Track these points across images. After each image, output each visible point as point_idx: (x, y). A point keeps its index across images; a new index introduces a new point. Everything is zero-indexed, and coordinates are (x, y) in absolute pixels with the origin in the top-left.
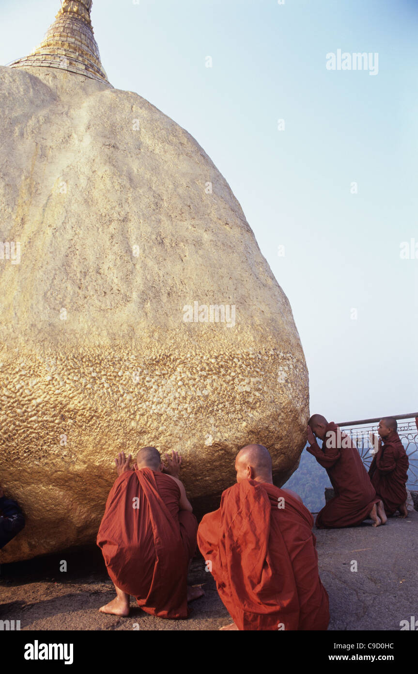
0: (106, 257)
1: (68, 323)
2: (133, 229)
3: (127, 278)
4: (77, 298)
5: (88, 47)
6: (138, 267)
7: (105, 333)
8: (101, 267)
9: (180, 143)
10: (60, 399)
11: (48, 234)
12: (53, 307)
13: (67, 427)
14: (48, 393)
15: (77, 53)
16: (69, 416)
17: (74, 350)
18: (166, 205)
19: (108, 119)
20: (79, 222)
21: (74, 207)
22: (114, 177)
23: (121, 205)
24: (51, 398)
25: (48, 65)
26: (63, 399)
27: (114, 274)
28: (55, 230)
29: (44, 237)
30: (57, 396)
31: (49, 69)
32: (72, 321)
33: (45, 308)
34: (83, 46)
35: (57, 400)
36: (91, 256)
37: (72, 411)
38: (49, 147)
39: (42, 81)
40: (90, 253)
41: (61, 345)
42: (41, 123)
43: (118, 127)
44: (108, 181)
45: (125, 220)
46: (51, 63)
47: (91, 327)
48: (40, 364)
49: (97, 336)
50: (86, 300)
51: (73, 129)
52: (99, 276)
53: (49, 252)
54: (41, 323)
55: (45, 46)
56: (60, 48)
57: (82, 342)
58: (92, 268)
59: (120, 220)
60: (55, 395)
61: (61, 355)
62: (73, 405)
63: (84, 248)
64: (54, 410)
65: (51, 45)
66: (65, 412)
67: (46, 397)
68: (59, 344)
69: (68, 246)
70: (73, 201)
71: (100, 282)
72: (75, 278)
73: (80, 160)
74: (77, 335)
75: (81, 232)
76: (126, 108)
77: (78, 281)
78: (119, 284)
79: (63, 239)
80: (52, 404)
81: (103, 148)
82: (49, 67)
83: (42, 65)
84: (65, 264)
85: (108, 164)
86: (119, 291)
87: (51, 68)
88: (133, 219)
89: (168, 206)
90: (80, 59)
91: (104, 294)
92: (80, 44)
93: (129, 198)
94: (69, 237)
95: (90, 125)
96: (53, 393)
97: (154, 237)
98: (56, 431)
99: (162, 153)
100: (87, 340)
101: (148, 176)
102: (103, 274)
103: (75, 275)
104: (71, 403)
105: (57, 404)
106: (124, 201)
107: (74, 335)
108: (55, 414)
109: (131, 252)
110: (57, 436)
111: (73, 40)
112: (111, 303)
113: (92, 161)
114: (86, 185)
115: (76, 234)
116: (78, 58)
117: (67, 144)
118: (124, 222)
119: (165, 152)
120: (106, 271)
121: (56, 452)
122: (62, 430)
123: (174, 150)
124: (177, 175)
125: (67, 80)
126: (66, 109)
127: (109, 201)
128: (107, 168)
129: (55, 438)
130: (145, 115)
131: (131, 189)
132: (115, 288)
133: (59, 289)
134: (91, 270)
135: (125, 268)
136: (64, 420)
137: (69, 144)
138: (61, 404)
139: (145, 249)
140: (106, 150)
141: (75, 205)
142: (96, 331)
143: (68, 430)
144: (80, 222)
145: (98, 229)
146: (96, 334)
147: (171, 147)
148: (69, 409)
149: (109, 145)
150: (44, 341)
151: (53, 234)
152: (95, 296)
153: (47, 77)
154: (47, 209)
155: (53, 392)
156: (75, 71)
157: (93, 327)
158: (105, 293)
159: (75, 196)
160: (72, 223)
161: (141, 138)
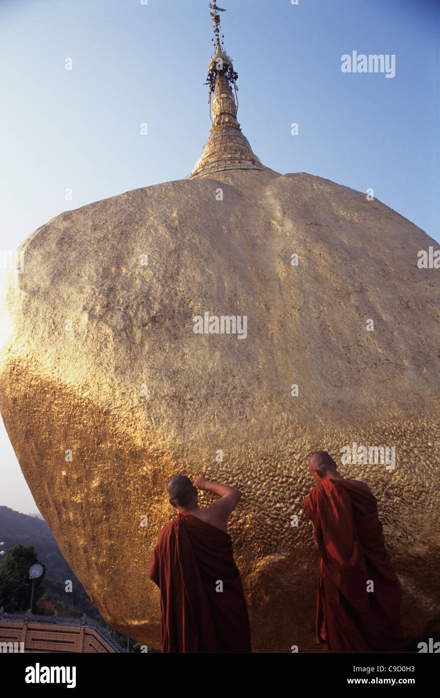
0: (360, 329)
1: (354, 398)
2: (374, 298)
3: (390, 347)
4: (351, 372)
5: (244, 146)
6: (396, 334)
7: (395, 404)
8: (359, 340)
9: (373, 208)
10: (379, 476)
11: (295, 315)
12: (333, 384)
13: (395, 505)
14: (365, 471)
15: (239, 153)
16: (394, 493)
17: (371, 425)
18: (392, 269)
19: (298, 201)
20: (318, 300)
21: (307, 286)
22: (332, 252)
23: (351, 277)
24: (370, 475)
25: (223, 169)
26: (383, 476)
27: (375, 344)
28: (301, 311)
29: (293, 318)
30: (375, 473)
31: (226, 172)
32: (357, 396)
33: (327, 387)
34: (240, 146)
35: (377, 477)
36: (346, 330)
37: (396, 487)
38: (255, 237)
39: (223, 182)
40: (343, 328)
41: (358, 421)
42: (240, 218)
43: (310, 206)
44: (327, 257)
45: (362, 290)
46: (225, 167)
47: (378, 399)
48: (347, 442)
49: (388, 408)
50: (361, 374)
51: (269, 216)
52: (362, 349)
53: (305, 333)
54: (330, 401)
55: (210, 155)
56: (224, 153)
57: (376, 416)
58: (351, 341)
59: (357, 292)
60: (373, 472)
61: (362, 431)
62: (396, 481)
63: (335, 324)
64: (377, 488)
65: (215, 152)
66: (388, 489)
67: (364, 475)
68: (355, 420)
69: (319, 324)
70: (304, 282)
71: (365, 354)
72: (341, 353)
73: (291, 242)
74: (368, 409)
75: (325, 309)
76: (307, 188)
77: (344, 356)
78: (385, 353)
79: (311, 318)
80: (372, 482)
81: (307, 228)
82: (225, 170)
83: (219, 170)
84: (325, 341)
85: (320, 241)
86: (388, 360)
87: (227, 171)
88: (369, 289)
89: (395, 270)
90: (243, 157)
91: (375, 366)
92: (237, 145)
93: (355, 269)
94: (315, 315)
95: (285, 210)
96: (371, 471)
97: (397, 302)
98: (384, 511)
99: (362, 221)
100: (379, 412)
101: (360, 245)
102: (365, 346)
103: (339, 350)
104: (393, 479)
105: (379, 482)
106: (352, 273)
107: (365, 409)
108: (379, 492)
109: (382, 320)
110: (387, 516)
111: (232, 144)
112: (387, 374)
113: (304, 241)
114: (308, 263)
115: (321, 311)
116: (241, 157)
117: (270, 231)
118: (362, 292)
119: (365, 220)
120: (366, 343)
121: (390, 533)
122: (390, 509)
123: (372, 216)
124: (387, 239)
125: (244, 177)
126: (253, 201)
127: (338, 275)
128: (320, 245)
129: (385, 517)
130: (329, 190)
131: (353, 261)
132: (383, 358)
133: (331, 367)
134: (351, 344)
135: (384, 337)
136: (390, 498)
137: (272, 232)
138: (383, 481)
139: (395, 316)
140: (312, 229)
141: (307, 284)
142: (386, 403)
143: (397, 508)
144: (320, 299)
145: (340, 303)
146: (386, 406)
147: (368, 214)
148: (392, 485)
149: (312, 224)
150: (340, 418)
151: (300, 314)
152: (367, 369)
153: (227, 178)
154: (283, 292)
155: (370, 469)
156: (247, 168)
157: (380, 399)
158: (376, 364)
159: (303, 276)
160: (313, 302)
161: (335, 212)
